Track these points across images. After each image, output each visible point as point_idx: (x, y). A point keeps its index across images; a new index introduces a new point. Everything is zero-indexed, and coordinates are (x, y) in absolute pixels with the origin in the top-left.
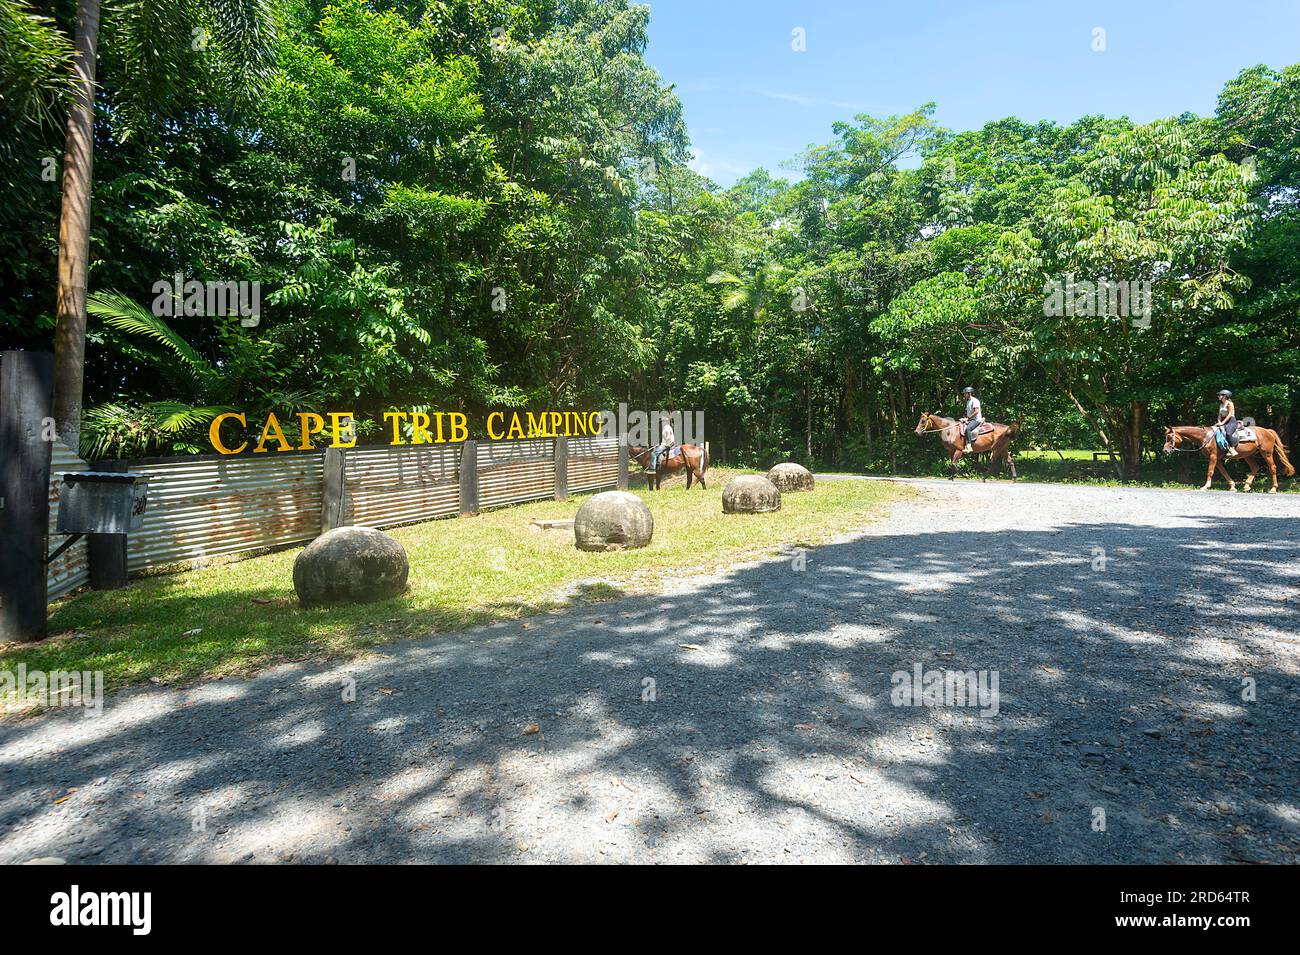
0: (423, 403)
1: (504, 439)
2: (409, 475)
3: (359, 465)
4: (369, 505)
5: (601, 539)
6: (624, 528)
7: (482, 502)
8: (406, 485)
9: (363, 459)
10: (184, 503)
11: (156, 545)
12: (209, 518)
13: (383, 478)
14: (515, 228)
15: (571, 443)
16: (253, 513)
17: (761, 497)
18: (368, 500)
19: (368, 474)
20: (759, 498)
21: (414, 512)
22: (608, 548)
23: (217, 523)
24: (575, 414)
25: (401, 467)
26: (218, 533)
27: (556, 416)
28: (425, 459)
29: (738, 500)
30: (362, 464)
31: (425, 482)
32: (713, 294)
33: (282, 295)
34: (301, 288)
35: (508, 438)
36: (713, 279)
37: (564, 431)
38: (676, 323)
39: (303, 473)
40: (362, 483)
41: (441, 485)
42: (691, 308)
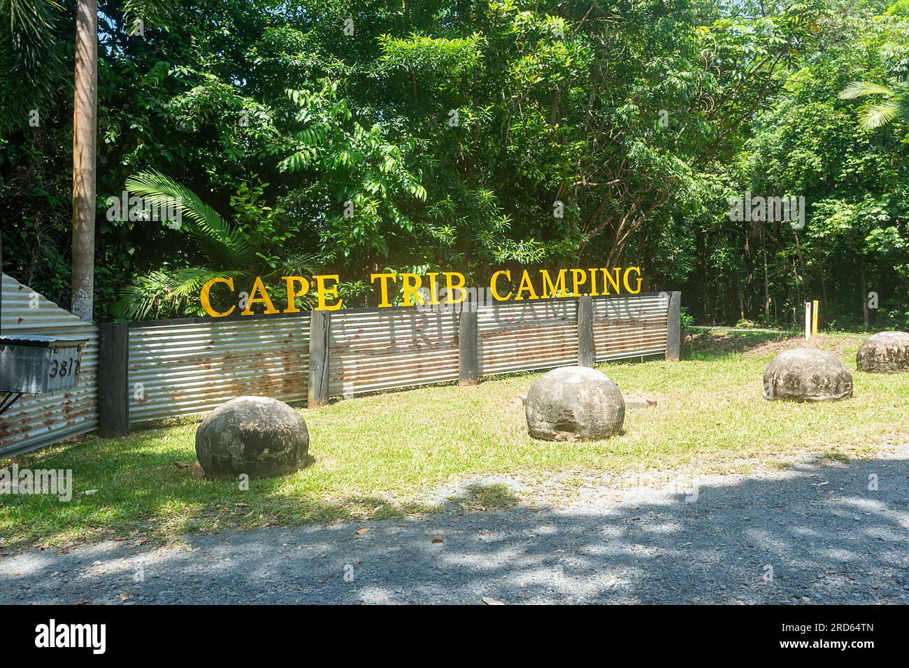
0: (422, 263)
1: (512, 301)
2: (403, 339)
3: (348, 328)
4: (358, 368)
5: (548, 425)
6: (575, 414)
7: (487, 369)
8: (399, 349)
9: (352, 322)
10: (181, 362)
11: (157, 400)
12: (203, 377)
13: (374, 341)
14: (523, 62)
15: (600, 305)
16: (244, 373)
17: (816, 379)
18: (358, 363)
19: (357, 337)
20: (813, 381)
21: (408, 377)
22: (557, 437)
23: (211, 382)
24: (605, 270)
25: (392, 330)
26: (211, 391)
27: (579, 274)
28: (420, 322)
29: (781, 382)
30: (351, 327)
31: (419, 346)
32: (849, 111)
33: (289, 162)
34: (308, 154)
35: (516, 299)
36: (849, 93)
37: (589, 291)
38: (797, 154)
39: (291, 336)
40: (351, 346)
41: (438, 349)
42: (817, 133)
